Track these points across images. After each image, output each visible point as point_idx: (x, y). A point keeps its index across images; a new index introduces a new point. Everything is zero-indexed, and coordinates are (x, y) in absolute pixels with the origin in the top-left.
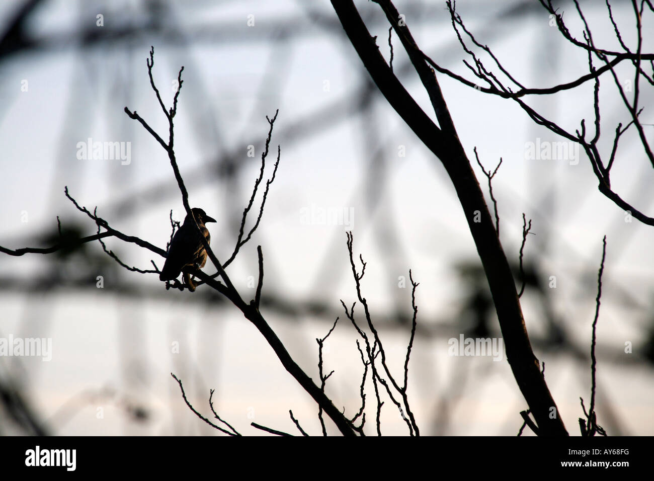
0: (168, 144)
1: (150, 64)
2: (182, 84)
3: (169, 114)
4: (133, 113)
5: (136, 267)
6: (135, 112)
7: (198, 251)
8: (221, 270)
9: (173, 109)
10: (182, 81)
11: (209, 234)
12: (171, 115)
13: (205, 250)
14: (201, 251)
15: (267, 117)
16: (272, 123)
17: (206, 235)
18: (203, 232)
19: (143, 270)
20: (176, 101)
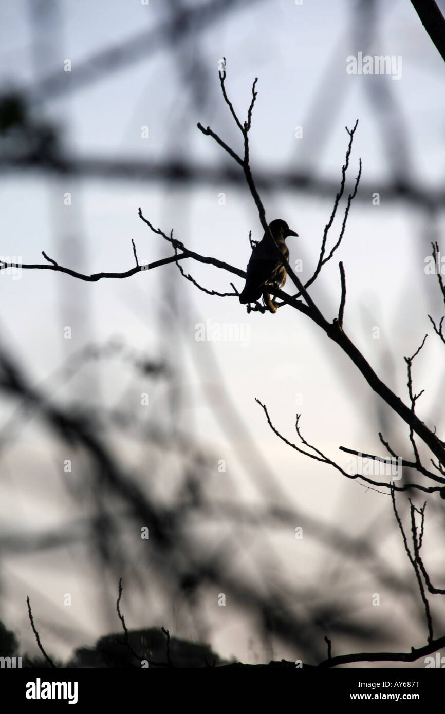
0: (243, 159)
1: (222, 76)
2: (257, 96)
3: (244, 128)
4: (206, 129)
5: (215, 291)
6: (208, 128)
7: (277, 268)
8: (302, 290)
9: (247, 122)
10: (256, 93)
11: (288, 250)
12: (246, 128)
13: (283, 267)
14: (279, 268)
15: (346, 128)
16: (352, 134)
17: (285, 251)
18: (281, 249)
19: (222, 293)
20: (250, 114)
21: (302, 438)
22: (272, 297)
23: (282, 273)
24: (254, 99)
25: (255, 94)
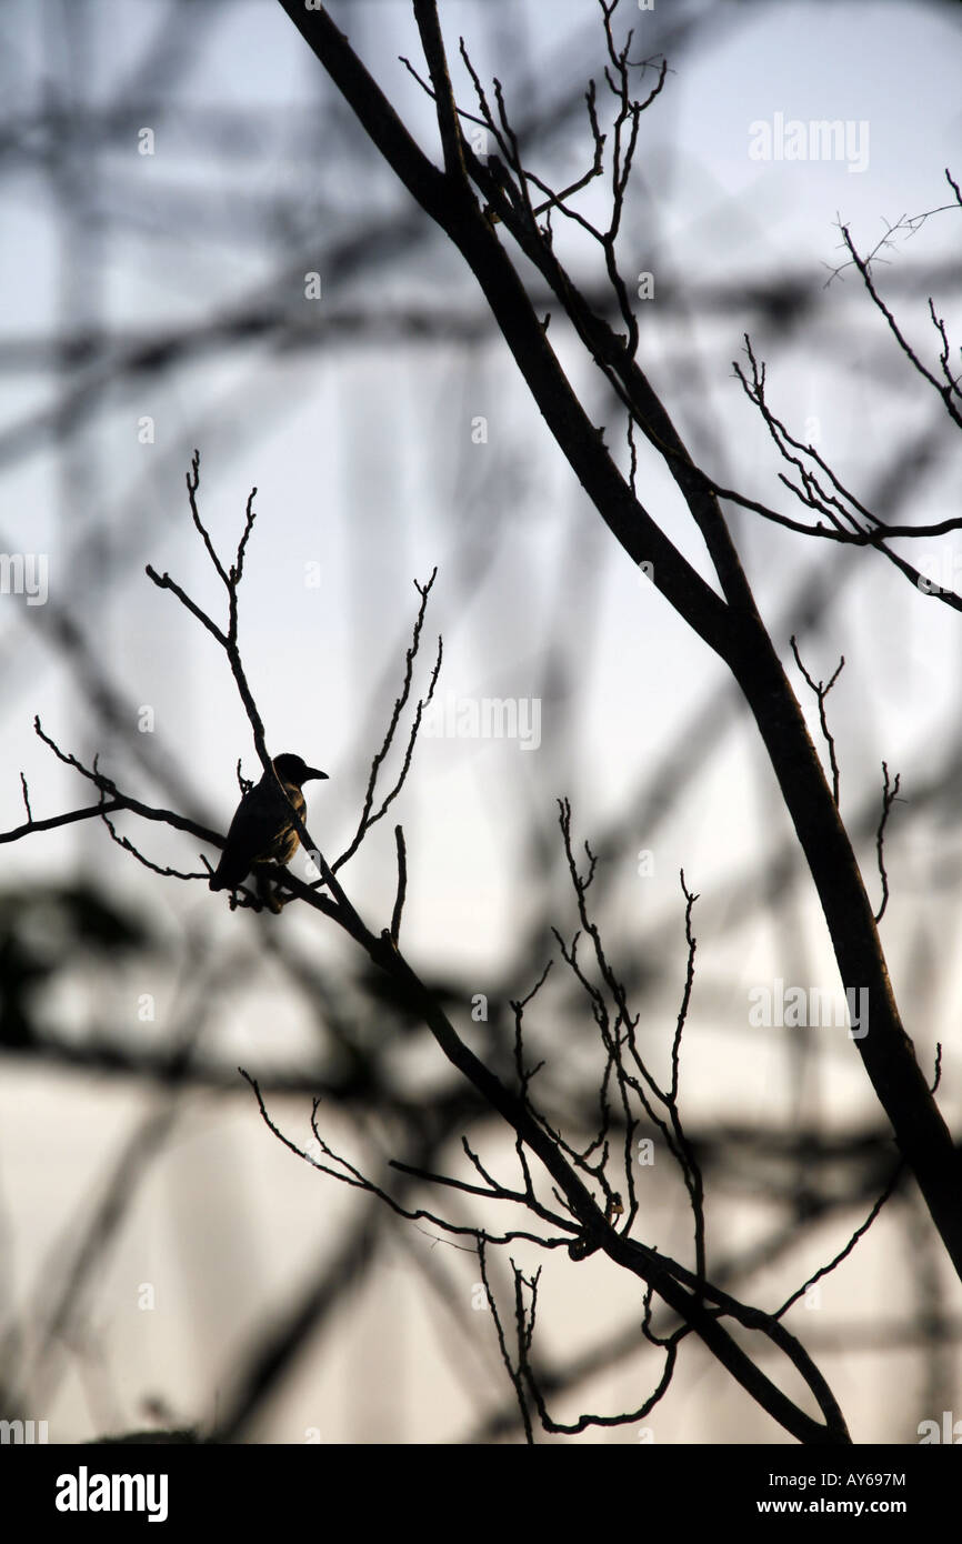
0: (226, 635)
1: (193, 484)
2: (254, 521)
3: (229, 577)
4: (161, 576)
5: (172, 869)
6: (166, 575)
7: (283, 833)
8: (328, 875)
9: (236, 568)
10: (254, 515)
12: (233, 579)
13: (295, 832)
14: (287, 833)
15: (415, 581)
16: (425, 592)
17: (298, 804)
18: (292, 798)
19: (186, 873)
20: (241, 553)
21: (322, 1143)
22: (274, 884)
23: (291, 842)
24: (250, 525)
25: (251, 518)
